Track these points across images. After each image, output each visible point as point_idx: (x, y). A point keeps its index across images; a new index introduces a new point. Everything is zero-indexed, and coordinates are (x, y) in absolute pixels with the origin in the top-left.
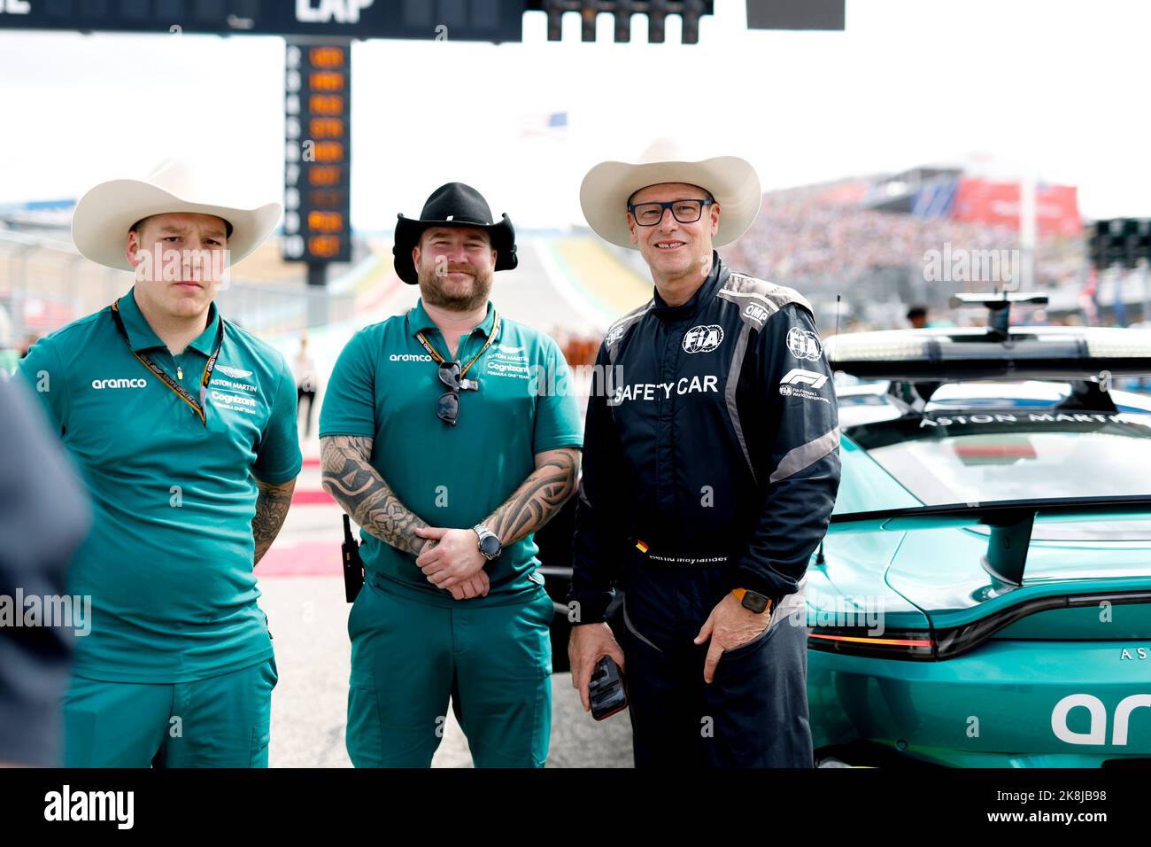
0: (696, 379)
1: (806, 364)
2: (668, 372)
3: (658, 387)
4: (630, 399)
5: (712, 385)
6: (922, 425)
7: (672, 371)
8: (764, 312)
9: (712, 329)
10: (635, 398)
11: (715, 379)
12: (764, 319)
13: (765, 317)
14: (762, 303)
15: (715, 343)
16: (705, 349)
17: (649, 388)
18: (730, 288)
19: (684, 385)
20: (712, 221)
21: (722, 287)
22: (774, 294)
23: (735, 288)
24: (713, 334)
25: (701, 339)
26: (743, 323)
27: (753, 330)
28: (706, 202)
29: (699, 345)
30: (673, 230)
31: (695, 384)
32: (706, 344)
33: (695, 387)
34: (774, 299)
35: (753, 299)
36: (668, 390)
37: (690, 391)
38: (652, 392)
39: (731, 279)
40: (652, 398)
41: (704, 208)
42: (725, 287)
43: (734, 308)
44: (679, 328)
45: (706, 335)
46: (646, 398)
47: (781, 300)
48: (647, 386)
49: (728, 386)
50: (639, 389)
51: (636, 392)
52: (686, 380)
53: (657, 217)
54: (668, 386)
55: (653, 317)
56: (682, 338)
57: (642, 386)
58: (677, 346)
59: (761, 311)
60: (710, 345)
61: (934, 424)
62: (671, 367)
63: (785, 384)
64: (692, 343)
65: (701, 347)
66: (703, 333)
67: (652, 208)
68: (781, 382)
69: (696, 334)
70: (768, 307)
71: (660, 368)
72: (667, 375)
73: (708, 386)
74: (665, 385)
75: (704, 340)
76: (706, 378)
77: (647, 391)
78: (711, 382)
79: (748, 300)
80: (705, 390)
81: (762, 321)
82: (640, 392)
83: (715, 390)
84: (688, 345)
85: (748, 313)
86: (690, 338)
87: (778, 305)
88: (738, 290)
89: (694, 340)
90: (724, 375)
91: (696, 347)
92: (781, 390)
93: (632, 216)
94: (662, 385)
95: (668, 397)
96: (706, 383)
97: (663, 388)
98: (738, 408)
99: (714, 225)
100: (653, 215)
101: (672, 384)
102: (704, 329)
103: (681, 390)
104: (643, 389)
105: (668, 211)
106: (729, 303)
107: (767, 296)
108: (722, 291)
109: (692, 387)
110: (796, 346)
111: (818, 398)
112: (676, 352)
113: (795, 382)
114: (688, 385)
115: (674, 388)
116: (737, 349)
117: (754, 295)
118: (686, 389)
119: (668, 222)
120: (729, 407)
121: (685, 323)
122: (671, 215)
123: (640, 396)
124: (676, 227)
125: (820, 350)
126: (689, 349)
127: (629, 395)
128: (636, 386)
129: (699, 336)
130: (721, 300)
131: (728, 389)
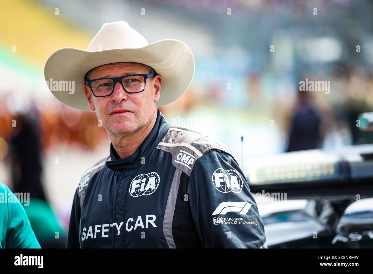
0: (140, 218)
1: (231, 197)
2: (119, 213)
3: (111, 226)
4: (92, 237)
5: (152, 222)
6: (335, 241)
7: (122, 213)
8: (191, 157)
9: (151, 176)
10: (95, 237)
11: (154, 217)
12: (192, 163)
13: (192, 162)
14: (189, 150)
15: (153, 187)
16: (146, 193)
17: (106, 228)
18: (167, 141)
19: (131, 224)
20: (154, 90)
21: (161, 140)
22: (198, 143)
23: (170, 140)
24: (152, 180)
25: (143, 185)
26: (175, 168)
27: (183, 175)
28: (149, 76)
29: (142, 189)
30: (123, 100)
31: (139, 223)
32: (147, 189)
33: (139, 225)
34: (198, 147)
35: (182, 148)
36: (118, 228)
37: (135, 228)
38: (107, 230)
39: (169, 133)
40: (107, 236)
41: (148, 80)
42: (164, 140)
43: (169, 156)
44: (127, 176)
45: (147, 182)
46: (103, 236)
47: (204, 148)
48: (104, 226)
49: (165, 222)
50: (98, 229)
51: (96, 231)
52: (132, 220)
53: (109, 89)
54: (119, 225)
55: (109, 170)
56: (129, 186)
57: (100, 226)
58: (125, 192)
59: (188, 157)
60: (150, 189)
61: (345, 240)
62: (120, 209)
63: (216, 216)
64: (136, 189)
65: (143, 192)
66: (144, 180)
67: (105, 81)
68: (214, 214)
69: (139, 181)
70: (193, 153)
71: (112, 210)
72: (118, 216)
73: (149, 224)
74: (116, 224)
75: (145, 186)
76: (148, 217)
77: (104, 230)
78: (151, 220)
79: (177, 149)
80: (147, 227)
81: (190, 165)
82: (99, 231)
83: (155, 226)
84: (133, 191)
85: (179, 159)
86: (134, 184)
87: (201, 151)
88: (173, 141)
89: (138, 186)
90: (160, 214)
91: (140, 192)
92: (214, 221)
93: (89, 89)
94: (114, 224)
95: (119, 234)
96: (147, 221)
97: (115, 226)
98: (174, 238)
99: (156, 94)
100: (106, 87)
101: (122, 224)
102: (146, 176)
103: (129, 228)
104: (100, 229)
105: (118, 84)
106: (165, 153)
107: (192, 144)
108: (161, 144)
109: (137, 225)
110: (221, 183)
111: (246, 223)
112: (124, 197)
113: (224, 213)
114: (133, 224)
115: (124, 227)
116: (171, 191)
117: (183, 144)
118: (132, 227)
119: (118, 94)
120: (167, 238)
121: (131, 172)
122: (121, 88)
123: (99, 234)
124: (125, 97)
125: (241, 184)
126: (134, 194)
127: (91, 235)
128: (97, 226)
129: (142, 182)
130: (159, 151)
131: (165, 224)
